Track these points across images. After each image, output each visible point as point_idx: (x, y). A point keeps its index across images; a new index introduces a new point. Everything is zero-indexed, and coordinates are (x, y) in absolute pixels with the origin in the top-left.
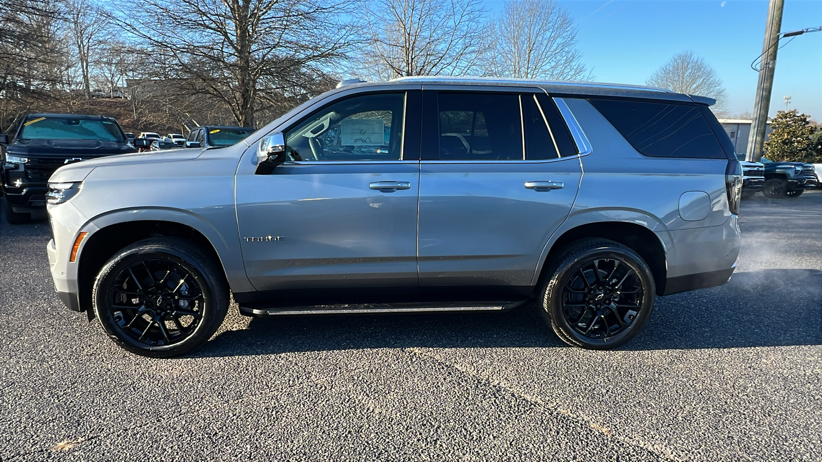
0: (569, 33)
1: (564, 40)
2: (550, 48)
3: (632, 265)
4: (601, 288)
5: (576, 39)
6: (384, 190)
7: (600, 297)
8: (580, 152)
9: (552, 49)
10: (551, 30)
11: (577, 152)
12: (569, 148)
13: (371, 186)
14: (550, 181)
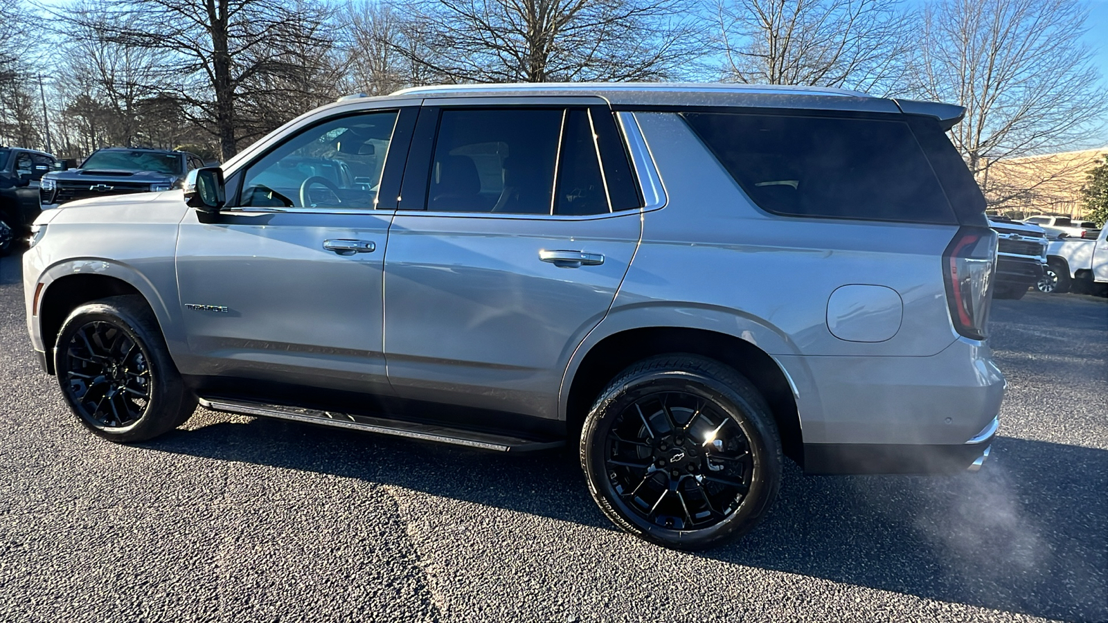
0: (1072, 16)
1: (1061, 29)
2: (1031, 44)
3: (729, 410)
4: (679, 442)
5: (1086, 25)
6: (340, 251)
7: (677, 458)
8: (646, 205)
9: (1036, 45)
10: (1037, 15)
11: (641, 204)
12: (629, 196)
13: (326, 244)
14: (582, 252)
